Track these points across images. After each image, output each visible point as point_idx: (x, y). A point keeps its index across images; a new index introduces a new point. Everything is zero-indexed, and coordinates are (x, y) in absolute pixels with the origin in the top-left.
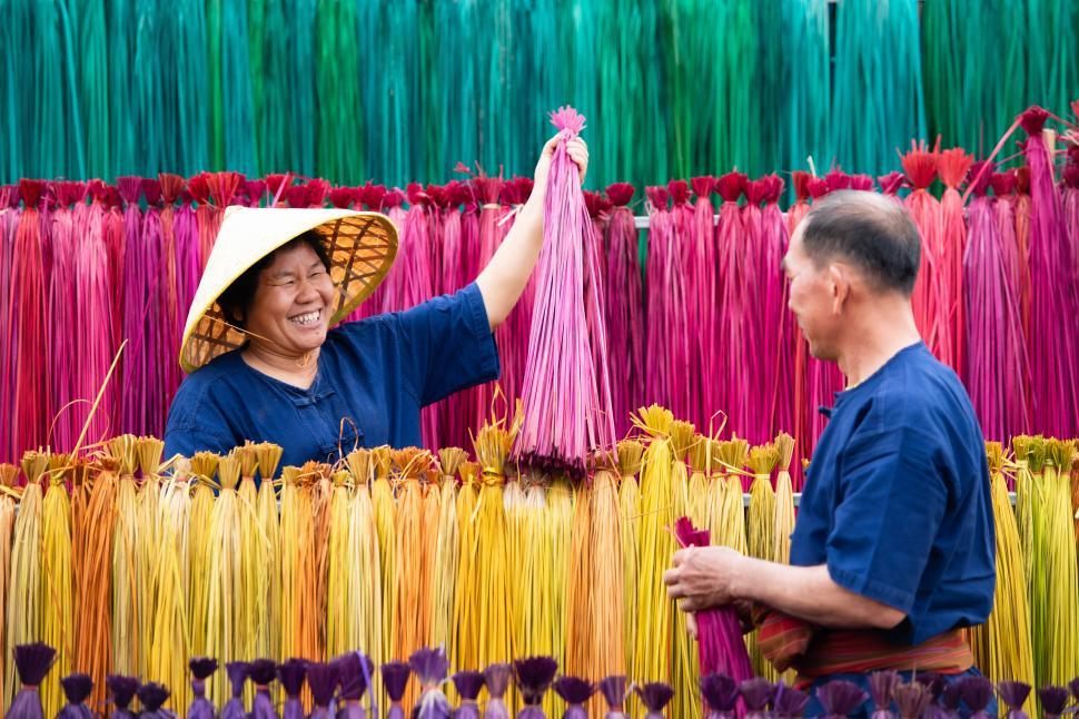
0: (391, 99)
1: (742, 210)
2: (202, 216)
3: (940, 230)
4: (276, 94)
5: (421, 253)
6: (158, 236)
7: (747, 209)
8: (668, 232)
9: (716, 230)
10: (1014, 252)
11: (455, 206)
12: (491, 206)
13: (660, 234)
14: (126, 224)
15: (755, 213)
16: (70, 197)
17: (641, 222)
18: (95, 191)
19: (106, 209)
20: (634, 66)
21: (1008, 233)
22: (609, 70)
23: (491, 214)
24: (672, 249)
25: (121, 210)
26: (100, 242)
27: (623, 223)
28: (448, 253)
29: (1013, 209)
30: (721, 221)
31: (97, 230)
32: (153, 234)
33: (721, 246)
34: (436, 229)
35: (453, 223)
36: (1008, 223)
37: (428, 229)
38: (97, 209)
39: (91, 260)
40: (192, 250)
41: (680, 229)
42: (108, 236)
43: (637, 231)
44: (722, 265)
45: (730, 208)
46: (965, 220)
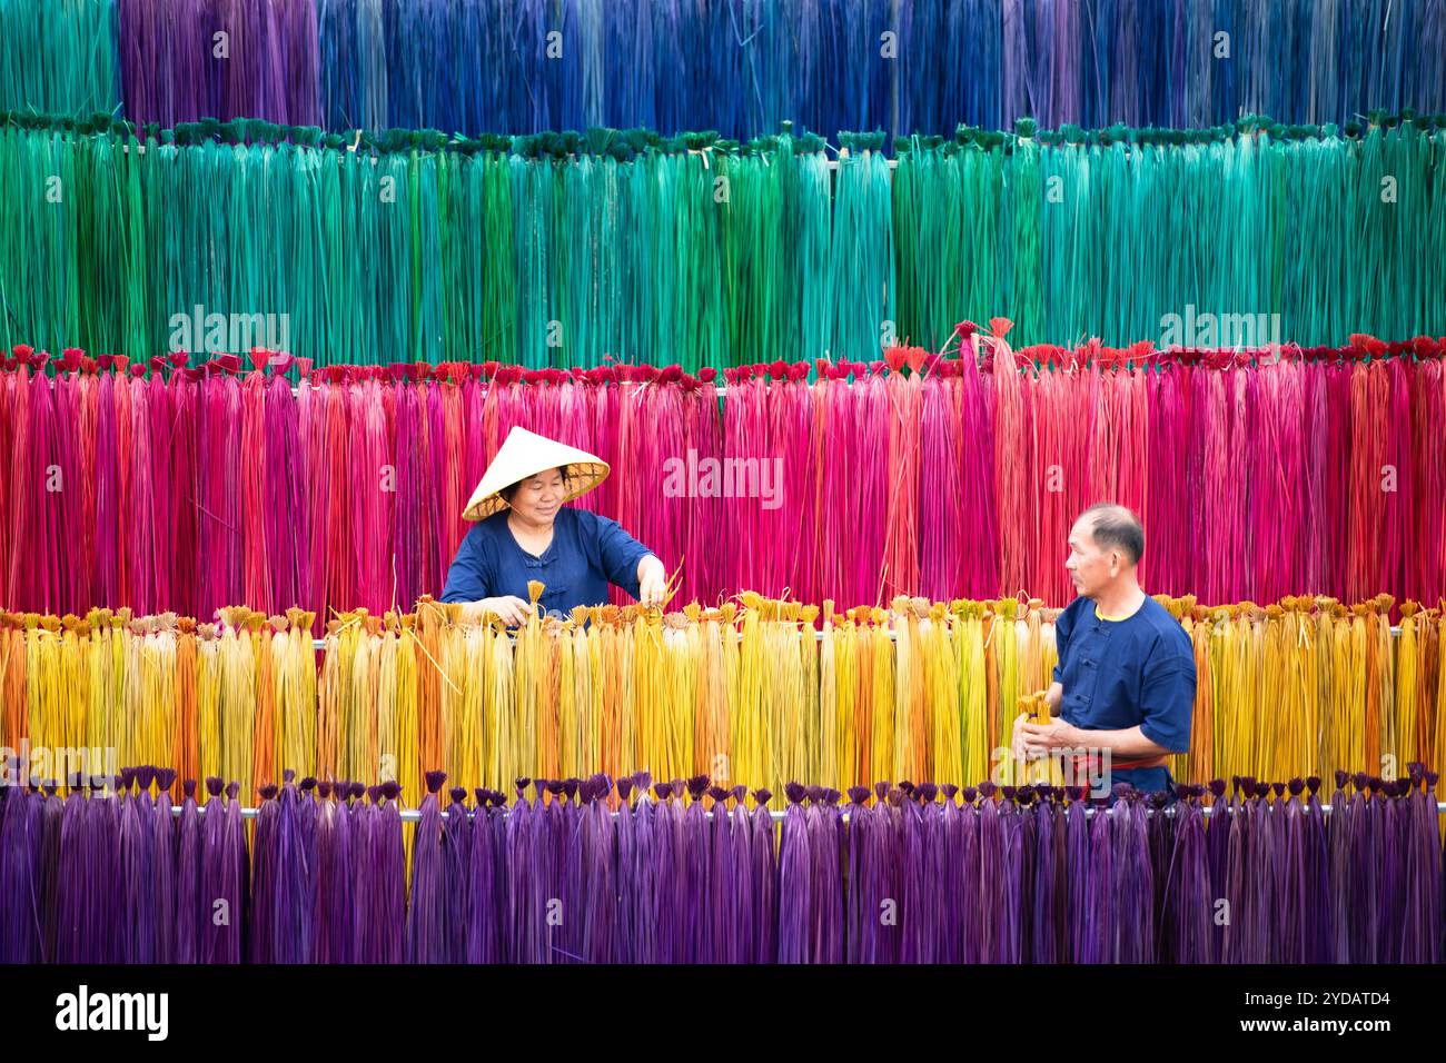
0: (535, 237)
1: (784, 384)
2: (444, 391)
3: (908, 401)
4: (456, 230)
5: (583, 415)
6: (417, 404)
7: (787, 386)
8: (738, 401)
9: (769, 398)
10: (953, 415)
11: (603, 382)
12: (627, 383)
13: (733, 402)
14: (397, 395)
15: (792, 388)
16: (361, 377)
17: (721, 392)
18: (376, 373)
19: (383, 385)
20: (699, 215)
21: (949, 403)
22: (682, 218)
23: (626, 388)
24: (741, 411)
25: (393, 385)
26: (380, 407)
27: (710, 395)
28: (600, 414)
29: (953, 388)
30: (771, 392)
31: (379, 400)
32: (414, 403)
33: (771, 409)
34: (592, 399)
35: (602, 394)
36: (949, 396)
37: (587, 399)
38: (377, 384)
39: (375, 420)
40: (439, 412)
41: (746, 399)
42: (385, 403)
43: (718, 398)
44: (772, 422)
45: (777, 383)
46: (923, 392)
